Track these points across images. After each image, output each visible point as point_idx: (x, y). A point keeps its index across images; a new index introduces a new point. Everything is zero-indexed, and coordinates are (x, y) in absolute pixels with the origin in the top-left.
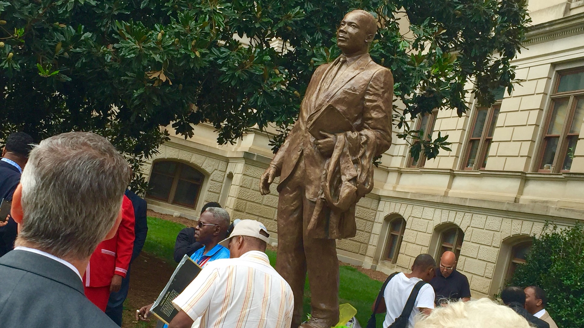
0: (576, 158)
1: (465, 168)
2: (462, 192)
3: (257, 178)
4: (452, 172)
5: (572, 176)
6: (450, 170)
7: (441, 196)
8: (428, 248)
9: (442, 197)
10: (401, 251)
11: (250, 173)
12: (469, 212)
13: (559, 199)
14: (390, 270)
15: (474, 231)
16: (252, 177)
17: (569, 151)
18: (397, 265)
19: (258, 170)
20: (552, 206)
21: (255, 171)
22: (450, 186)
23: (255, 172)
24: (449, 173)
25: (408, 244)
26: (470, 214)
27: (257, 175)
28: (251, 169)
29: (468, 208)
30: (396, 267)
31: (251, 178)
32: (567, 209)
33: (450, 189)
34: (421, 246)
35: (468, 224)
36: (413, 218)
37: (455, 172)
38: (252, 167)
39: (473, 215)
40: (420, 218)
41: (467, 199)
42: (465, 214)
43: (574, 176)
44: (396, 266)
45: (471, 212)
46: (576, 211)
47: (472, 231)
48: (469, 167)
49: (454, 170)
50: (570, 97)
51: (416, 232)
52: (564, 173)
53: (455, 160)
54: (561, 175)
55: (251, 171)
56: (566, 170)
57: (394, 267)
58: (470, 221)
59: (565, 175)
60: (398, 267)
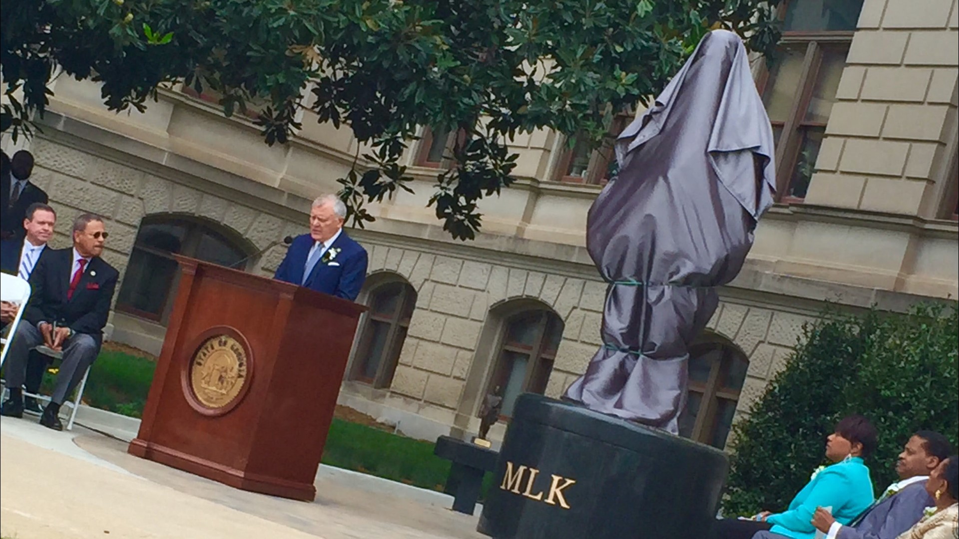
0: (818, 174)
1: (565, 176)
2: (558, 230)
3: (63, 174)
4: (535, 184)
5: (809, 210)
6: (532, 179)
7: (510, 238)
8: (474, 353)
9: (511, 241)
10: (403, 358)
11: (46, 161)
12: (577, 275)
13: (779, 258)
14: (370, 402)
15: (587, 317)
16: (49, 169)
17: (801, 158)
18: (392, 392)
19: (66, 153)
20: (767, 272)
21: (57, 156)
22: (527, 217)
23: (57, 158)
24: (529, 187)
25: (422, 343)
26: (580, 281)
27: (63, 165)
28: (48, 150)
29: (574, 268)
30: (391, 397)
31: (48, 173)
32: (798, 280)
33: (529, 223)
34: (454, 349)
35: (574, 302)
36: (433, 284)
37: (541, 186)
38: (51, 145)
39: (585, 283)
40: (452, 285)
41: (573, 247)
42: (566, 279)
43: (813, 211)
44: (389, 394)
45: (581, 276)
46: (817, 284)
47: (582, 318)
48: (572, 174)
49: (540, 180)
50: (807, 44)
51: (443, 317)
52: (791, 205)
53: (542, 157)
54: (787, 207)
55: (48, 156)
56: (793, 197)
57: (384, 396)
58: (578, 297)
59: (795, 209)
60: (393, 395)
